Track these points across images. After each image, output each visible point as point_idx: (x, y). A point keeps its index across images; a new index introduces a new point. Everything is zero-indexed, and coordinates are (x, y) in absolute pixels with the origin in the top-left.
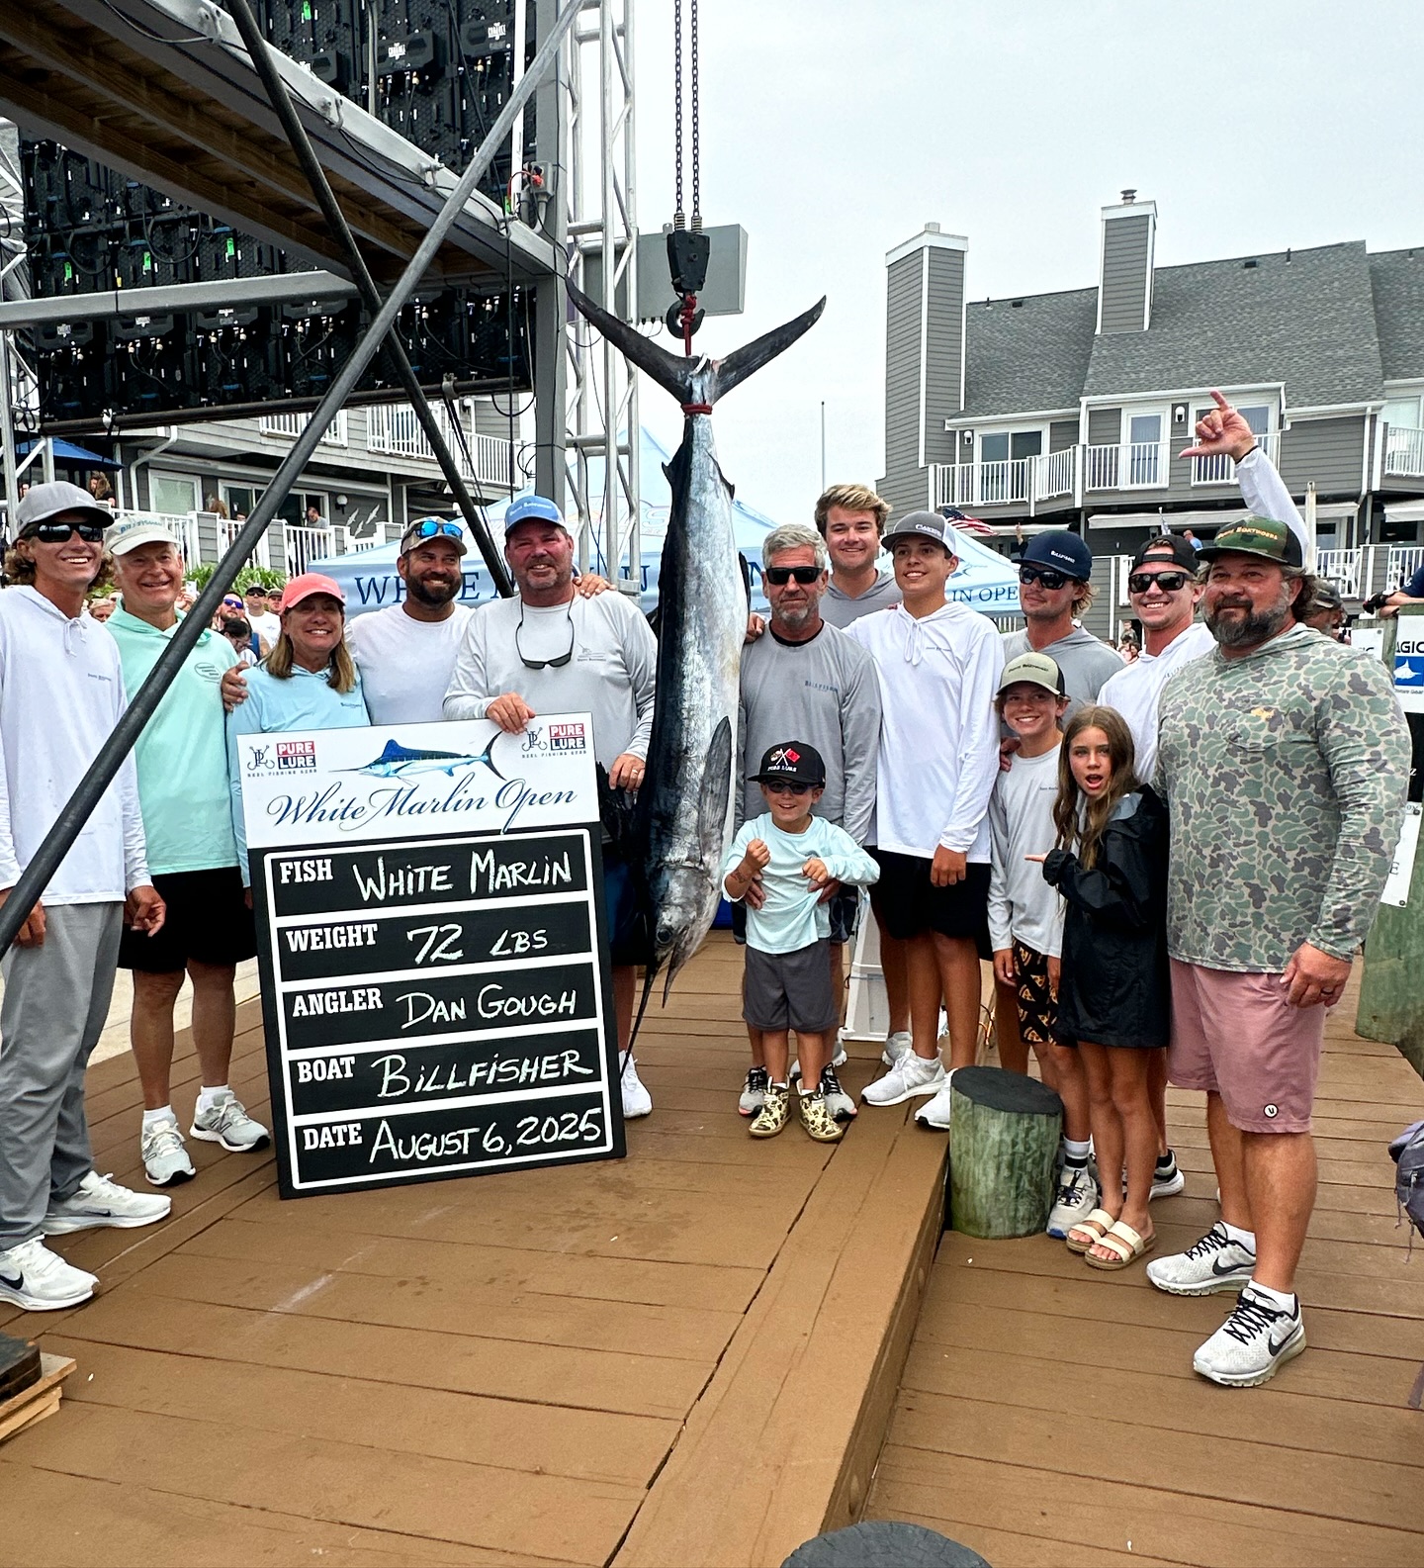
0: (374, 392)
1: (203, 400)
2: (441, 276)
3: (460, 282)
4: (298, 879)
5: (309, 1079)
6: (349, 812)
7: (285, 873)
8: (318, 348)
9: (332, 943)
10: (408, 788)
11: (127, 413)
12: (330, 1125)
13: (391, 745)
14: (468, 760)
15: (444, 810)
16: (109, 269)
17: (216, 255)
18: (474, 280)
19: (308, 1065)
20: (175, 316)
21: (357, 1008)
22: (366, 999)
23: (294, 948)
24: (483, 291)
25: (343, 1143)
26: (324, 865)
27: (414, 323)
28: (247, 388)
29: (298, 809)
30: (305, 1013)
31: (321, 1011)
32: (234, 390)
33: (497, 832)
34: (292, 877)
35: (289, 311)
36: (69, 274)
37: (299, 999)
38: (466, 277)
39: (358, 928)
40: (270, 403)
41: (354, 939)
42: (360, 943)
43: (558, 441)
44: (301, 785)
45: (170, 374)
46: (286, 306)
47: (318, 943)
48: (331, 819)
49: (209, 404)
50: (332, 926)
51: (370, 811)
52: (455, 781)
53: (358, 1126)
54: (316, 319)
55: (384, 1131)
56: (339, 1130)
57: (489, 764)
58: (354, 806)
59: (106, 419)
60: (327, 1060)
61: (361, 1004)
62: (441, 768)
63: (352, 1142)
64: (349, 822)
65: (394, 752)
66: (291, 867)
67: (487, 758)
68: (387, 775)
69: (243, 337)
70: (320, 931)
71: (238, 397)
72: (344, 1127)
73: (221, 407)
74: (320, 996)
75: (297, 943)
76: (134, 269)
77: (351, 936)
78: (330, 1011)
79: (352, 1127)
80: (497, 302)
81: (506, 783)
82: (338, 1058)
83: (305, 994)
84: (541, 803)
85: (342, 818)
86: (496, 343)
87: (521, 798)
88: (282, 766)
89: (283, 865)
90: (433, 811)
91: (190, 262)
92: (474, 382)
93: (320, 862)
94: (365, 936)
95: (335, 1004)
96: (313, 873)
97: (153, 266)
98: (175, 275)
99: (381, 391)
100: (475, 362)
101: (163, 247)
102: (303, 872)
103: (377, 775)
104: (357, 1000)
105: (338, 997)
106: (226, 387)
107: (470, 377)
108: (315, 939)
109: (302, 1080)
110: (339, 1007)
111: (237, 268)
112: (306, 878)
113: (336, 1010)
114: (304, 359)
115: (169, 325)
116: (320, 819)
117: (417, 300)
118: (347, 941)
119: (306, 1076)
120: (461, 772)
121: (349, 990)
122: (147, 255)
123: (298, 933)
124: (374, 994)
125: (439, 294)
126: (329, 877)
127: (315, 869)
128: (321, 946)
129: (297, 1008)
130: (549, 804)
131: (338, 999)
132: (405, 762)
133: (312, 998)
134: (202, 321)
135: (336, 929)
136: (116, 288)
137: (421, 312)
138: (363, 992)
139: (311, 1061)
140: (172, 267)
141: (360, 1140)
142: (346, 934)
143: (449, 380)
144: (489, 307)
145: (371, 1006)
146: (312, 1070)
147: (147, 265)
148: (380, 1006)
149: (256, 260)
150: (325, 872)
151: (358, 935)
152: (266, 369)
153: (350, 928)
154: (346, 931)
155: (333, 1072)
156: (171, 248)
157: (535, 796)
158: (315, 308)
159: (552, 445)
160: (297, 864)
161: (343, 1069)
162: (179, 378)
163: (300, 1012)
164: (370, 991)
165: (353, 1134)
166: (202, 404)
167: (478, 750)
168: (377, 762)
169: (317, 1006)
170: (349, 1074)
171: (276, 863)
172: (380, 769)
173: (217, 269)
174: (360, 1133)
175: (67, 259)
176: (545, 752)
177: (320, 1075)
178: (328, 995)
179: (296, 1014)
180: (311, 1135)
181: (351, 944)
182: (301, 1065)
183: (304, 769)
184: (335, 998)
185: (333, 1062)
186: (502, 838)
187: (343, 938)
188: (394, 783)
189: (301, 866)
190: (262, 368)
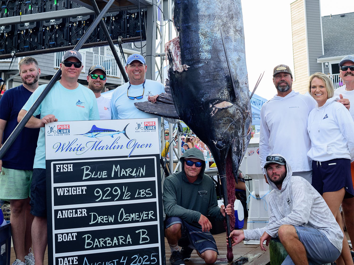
0: (97, 43)
1: (43, 47)
2: (119, 7)
3: (124, 9)
4: (62, 171)
5: (61, 240)
6: (80, 148)
7: (58, 168)
8: (80, 30)
9: (71, 193)
10: (99, 141)
11: (19, 52)
12: (67, 257)
13: (94, 126)
14: (118, 132)
15: (110, 149)
16: (18, 10)
17: (51, 5)
18: (129, 8)
19: (61, 235)
20: (37, 23)
21: (79, 216)
22: (81, 213)
23: (59, 194)
24: (131, 11)
25: (72, 264)
26: (70, 166)
27: (110, 22)
28: (57, 43)
29: (63, 147)
30: (61, 217)
31: (66, 217)
32: (53, 44)
33: (127, 157)
34: (60, 170)
35: (72, 20)
36: (6, 12)
37: (60, 212)
38: (126, 7)
39: (80, 188)
40: (64, 47)
41: (79, 192)
42: (80, 193)
43: (153, 54)
44: (64, 139)
45: (34, 40)
46: (71, 18)
47: (67, 193)
48: (73, 151)
49: (45, 48)
50: (72, 187)
51: (86, 148)
52: (113, 139)
53: (77, 258)
54: (80, 22)
55: (86, 260)
56: (70, 259)
57: (125, 134)
58: (81, 147)
59: (13, 54)
60: (68, 234)
61: (80, 214)
62: (110, 135)
63: (75, 263)
64: (79, 152)
65: (95, 129)
66: (59, 167)
67: (124, 132)
68: (92, 137)
69: (57, 28)
70: (68, 189)
71: (54, 46)
72: (72, 258)
73: (48, 49)
74: (67, 211)
75: (60, 192)
76: (26, 9)
77: (78, 190)
78: (69, 216)
79: (74, 258)
80: (136, 15)
81: (130, 140)
82: (71, 233)
83: (62, 210)
84: (141, 147)
85: (77, 150)
86: (136, 27)
87: (135, 145)
88: (59, 133)
89: (57, 166)
90: (106, 149)
91: (43, 7)
92: (128, 38)
93: (69, 165)
94: (82, 191)
95: (71, 214)
96: (66, 169)
97: (31, 9)
98: (38, 11)
99: (99, 42)
100: (128, 33)
101: (35, 3)
102: (63, 168)
103: (89, 137)
104: (79, 213)
105: (73, 212)
106: (51, 43)
107: (127, 37)
108: (66, 191)
109: (59, 241)
110: (73, 215)
111: (57, 8)
112: (64, 170)
113: (71, 216)
114: (75, 33)
115: (35, 25)
116: (70, 151)
117: (111, 15)
118: (76, 192)
119: (60, 239)
120: (116, 136)
121: (76, 209)
122: (30, 5)
123: (60, 189)
124: (84, 211)
125: (118, 13)
126: (72, 170)
127: (67, 167)
128: (68, 194)
129: (59, 215)
130: (144, 148)
131: (73, 213)
132: (98, 133)
133: (64, 212)
134: (45, 24)
135: (73, 188)
136: (20, 15)
137: (112, 18)
138: (81, 210)
139: (62, 234)
140: (37, 8)
141: (77, 263)
142: (76, 190)
143: (120, 38)
144: (133, 16)
145: (83, 215)
146: (62, 237)
147: (30, 8)
148: (86, 215)
149: (63, 6)
150: (71, 168)
151: (80, 190)
152: (63, 37)
153: (78, 188)
154: (76, 189)
155: (70, 238)
156: (37, 3)
157: (139, 145)
158: (80, 18)
159: (151, 55)
160: (62, 166)
161: (73, 237)
162: (36, 41)
163: (60, 216)
164: (83, 210)
165: (75, 260)
166: (42, 49)
167: (122, 130)
168: (89, 132)
169: (66, 215)
170: (75, 239)
171: (55, 165)
172: (90, 135)
173: (51, 8)
174: (78, 260)
175: (6, 8)
176: (142, 130)
177: (65, 239)
178: (69, 211)
179: (58, 217)
180: (61, 260)
181: (78, 193)
182: (59, 235)
183: (66, 134)
184: (71, 212)
185: (70, 234)
186: (128, 159)
187: (75, 191)
188: (94, 139)
189: (63, 166)
190: (62, 37)
